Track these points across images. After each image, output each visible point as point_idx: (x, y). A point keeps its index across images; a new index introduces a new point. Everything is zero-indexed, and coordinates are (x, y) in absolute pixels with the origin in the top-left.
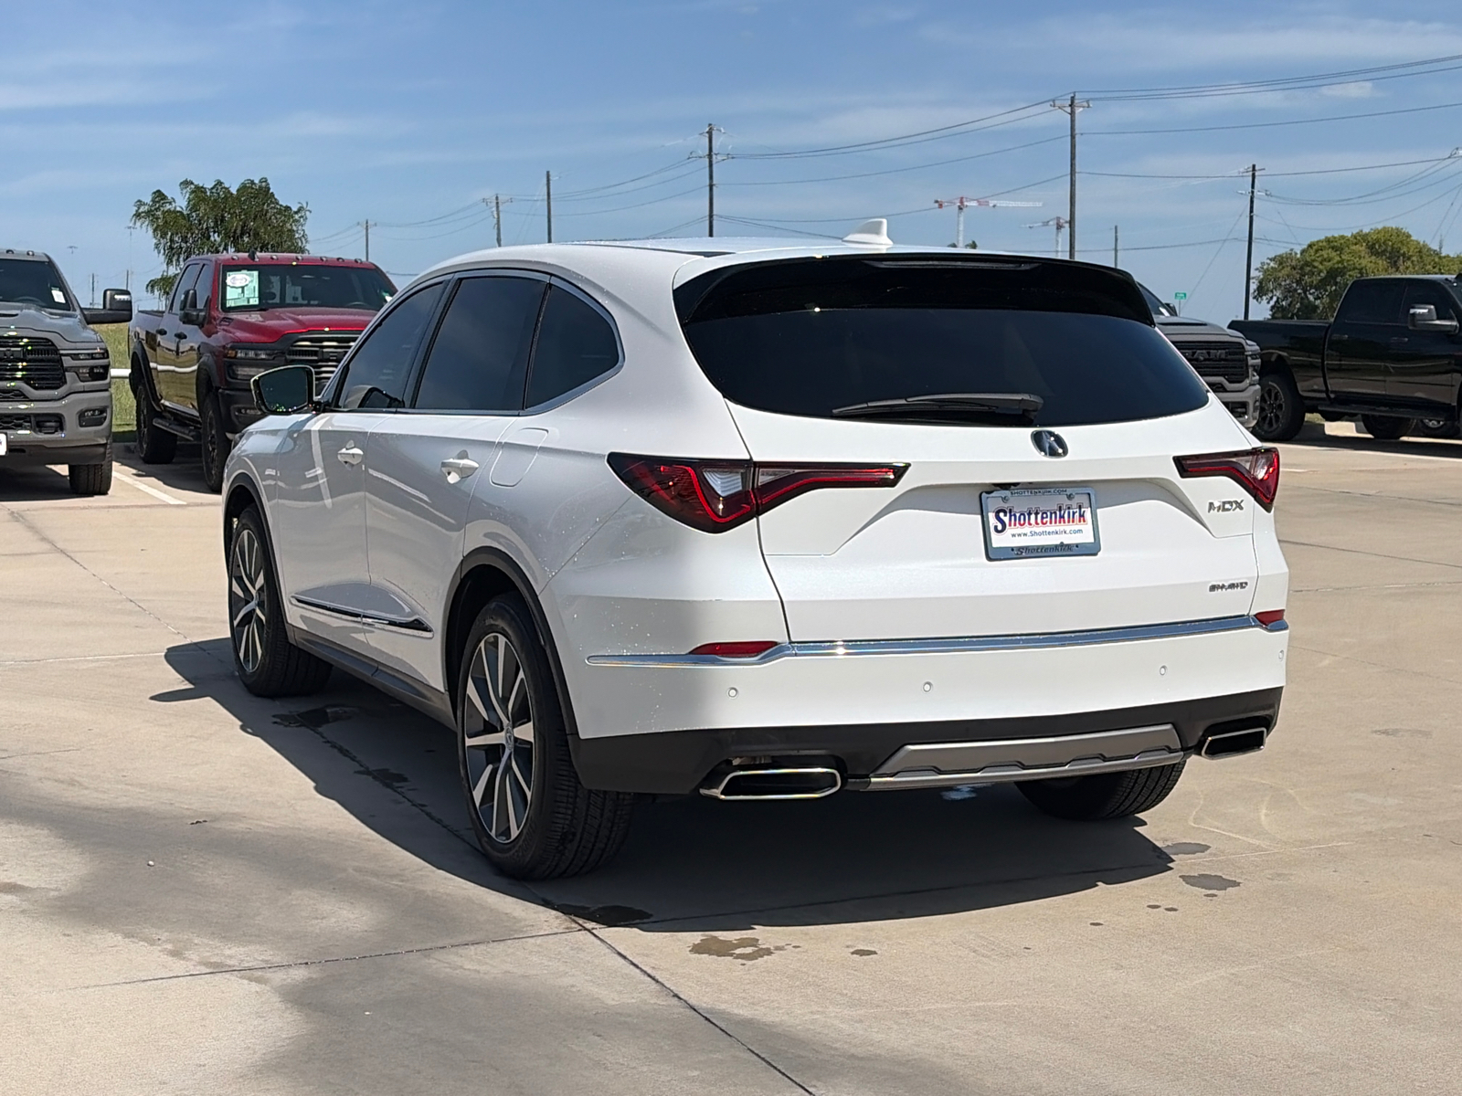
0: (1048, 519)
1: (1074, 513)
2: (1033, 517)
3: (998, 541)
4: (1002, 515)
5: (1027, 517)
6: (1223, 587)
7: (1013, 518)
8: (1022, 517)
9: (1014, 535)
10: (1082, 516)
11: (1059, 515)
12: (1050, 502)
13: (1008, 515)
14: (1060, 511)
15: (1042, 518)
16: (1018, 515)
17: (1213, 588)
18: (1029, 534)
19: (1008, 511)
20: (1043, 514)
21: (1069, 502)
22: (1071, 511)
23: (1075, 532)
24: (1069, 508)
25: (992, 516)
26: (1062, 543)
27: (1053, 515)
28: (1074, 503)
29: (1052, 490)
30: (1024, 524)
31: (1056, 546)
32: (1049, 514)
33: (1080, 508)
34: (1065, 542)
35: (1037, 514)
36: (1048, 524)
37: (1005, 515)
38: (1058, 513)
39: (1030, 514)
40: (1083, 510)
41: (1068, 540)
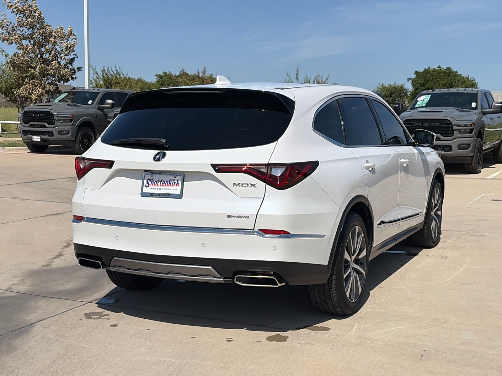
0: (165, 184)
1: (175, 183)
2: (159, 183)
3: (146, 190)
4: (149, 181)
5: (157, 182)
6: (234, 217)
7: (152, 182)
8: (156, 182)
9: (151, 189)
10: (178, 184)
11: (169, 183)
12: (167, 178)
13: (151, 181)
14: (170, 181)
15: (163, 183)
16: (154, 182)
17: (229, 216)
18: (157, 189)
19: (151, 180)
20: (163, 182)
21: (174, 179)
22: (174, 182)
23: (174, 189)
24: (173, 181)
25: (145, 181)
26: (168, 193)
27: (167, 183)
28: (176, 179)
29: (168, 174)
30: (156, 185)
31: (165, 194)
32: (165, 182)
33: (178, 181)
34: (169, 193)
35: (161, 182)
36: (164, 186)
37: (150, 181)
38: (169, 182)
39: (158, 182)
40: (178, 182)
41: (170, 192)
